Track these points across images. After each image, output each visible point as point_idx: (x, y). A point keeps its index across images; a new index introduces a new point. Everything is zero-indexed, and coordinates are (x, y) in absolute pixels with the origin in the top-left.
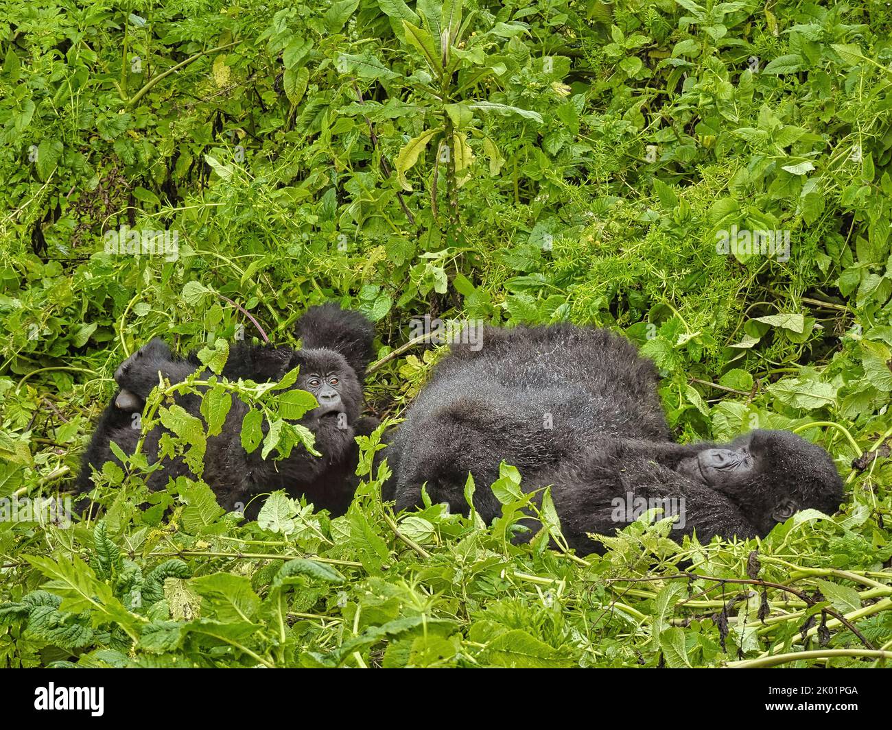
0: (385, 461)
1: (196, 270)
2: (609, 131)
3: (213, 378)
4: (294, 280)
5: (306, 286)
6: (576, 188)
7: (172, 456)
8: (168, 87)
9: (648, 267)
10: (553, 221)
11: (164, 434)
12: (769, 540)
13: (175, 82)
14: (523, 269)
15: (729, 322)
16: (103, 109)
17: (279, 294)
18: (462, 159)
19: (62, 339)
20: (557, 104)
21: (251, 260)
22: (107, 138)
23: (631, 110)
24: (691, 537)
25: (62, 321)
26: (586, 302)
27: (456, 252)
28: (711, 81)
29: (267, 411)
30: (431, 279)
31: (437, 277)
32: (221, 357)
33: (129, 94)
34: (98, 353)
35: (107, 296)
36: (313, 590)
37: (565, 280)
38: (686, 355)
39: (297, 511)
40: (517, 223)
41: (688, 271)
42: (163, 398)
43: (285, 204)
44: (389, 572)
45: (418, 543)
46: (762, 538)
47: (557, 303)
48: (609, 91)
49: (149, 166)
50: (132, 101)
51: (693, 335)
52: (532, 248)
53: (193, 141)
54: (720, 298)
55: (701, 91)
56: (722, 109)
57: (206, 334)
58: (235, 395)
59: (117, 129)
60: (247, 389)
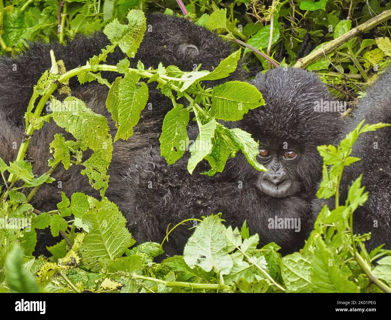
0: (359, 180)
3: (125, 62)
7: (67, 165)
11: (56, 136)
29: (196, 110)
32: (135, 35)
39: (237, 243)
42: (55, 86)
58: (153, 85)
60: (170, 78)
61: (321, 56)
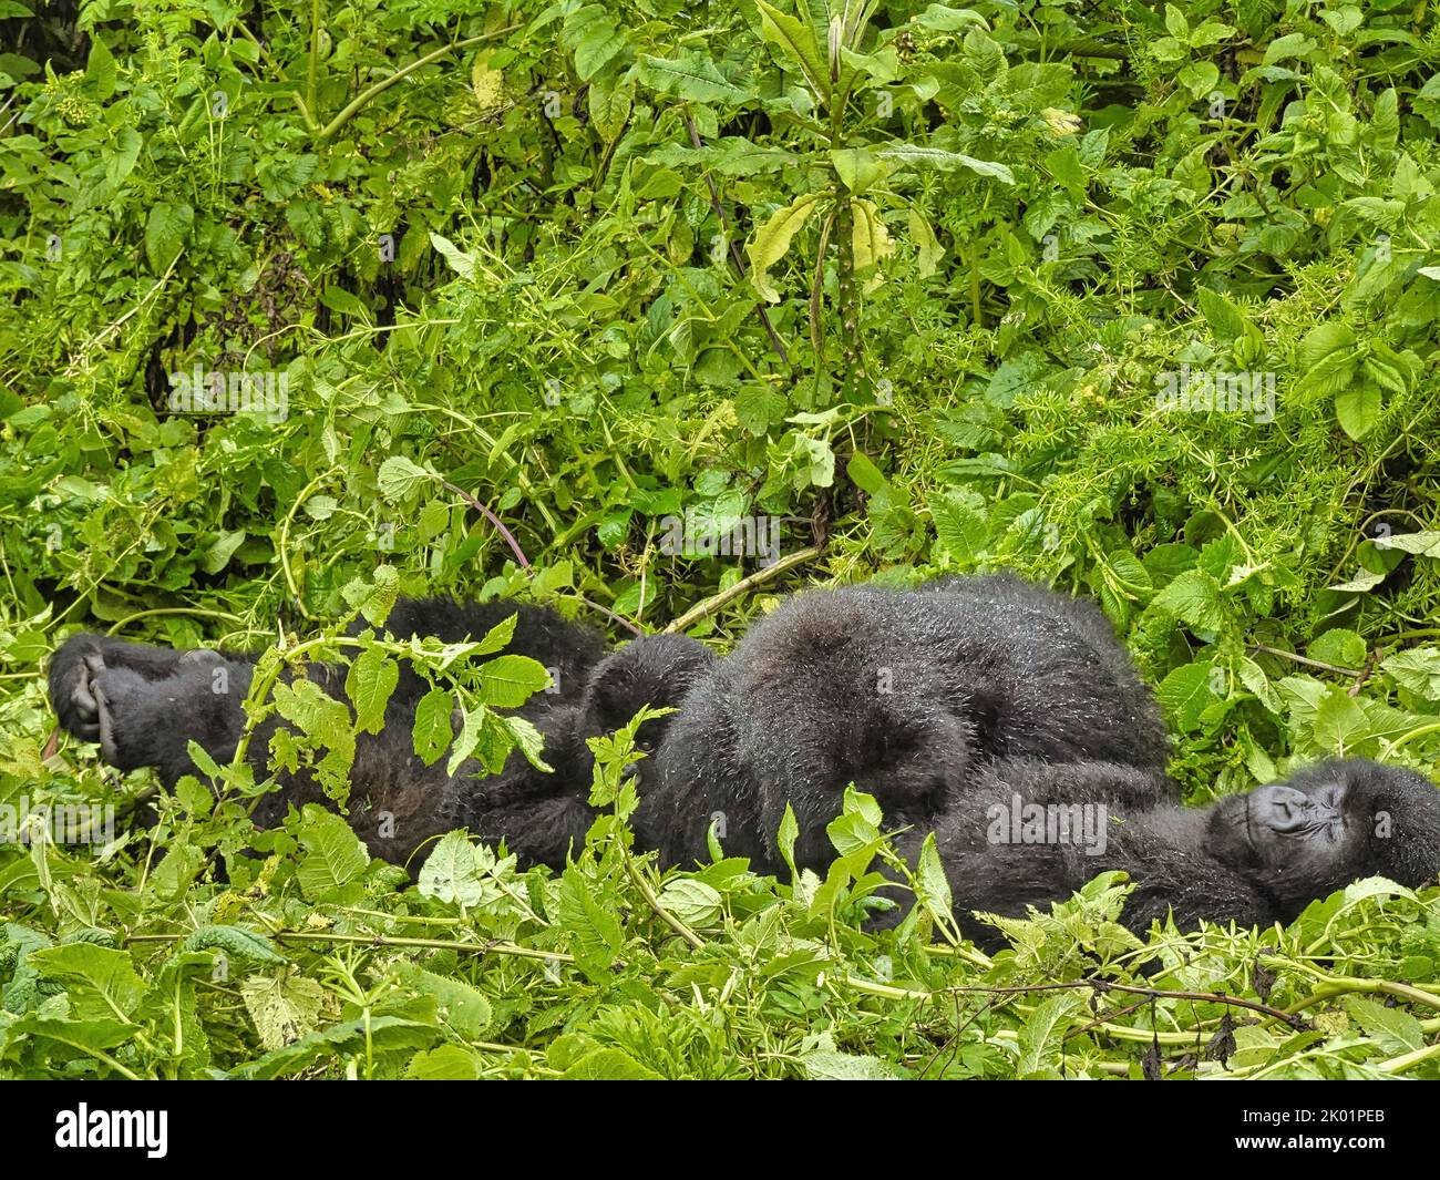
1: (412, 438)
2: (1140, 197)
3: (369, 632)
4: (583, 458)
5: (606, 470)
6: (1076, 301)
8: (393, 107)
9: (1184, 444)
10: (1031, 360)
11: (279, 731)
12: (1296, 930)
13: (404, 97)
14: (972, 446)
15: (1331, 545)
16: (269, 146)
17: (553, 482)
18: (871, 246)
19: (182, 558)
20: (1050, 148)
21: (512, 420)
22: (273, 197)
23: (1188, 160)
24: (1163, 924)
25: (182, 527)
26: (1070, 506)
27: (853, 412)
28: (1316, 110)
29: (459, 692)
30: (804, 461)
31: (816, 458)
32: (385, 597)
33: (322, 119)
34: (246, 585)
35: (264, 483)
36: (506, 1003)
37: (1040, 466)
38: (1247, 603)
39: (487, 865)
40: (965, 363)
41: (1257, 453)
42: (281, 666)
43: (572, 321)
44: (625, 973)
45: (693, 926)
46: (1285, 926)
47: (1022, 507)
48: (1162, 124)
49: (350, 249)
50: (326, 131)
51: (1257, 568)
52: (990, 409)
53: (430, 206)
54: (1316, 501)
55: (1300, 129)
56: (1337, 162)
57: (430, 553)
59: (292, 183)
60: (426, 653)
61: (702, 616)
